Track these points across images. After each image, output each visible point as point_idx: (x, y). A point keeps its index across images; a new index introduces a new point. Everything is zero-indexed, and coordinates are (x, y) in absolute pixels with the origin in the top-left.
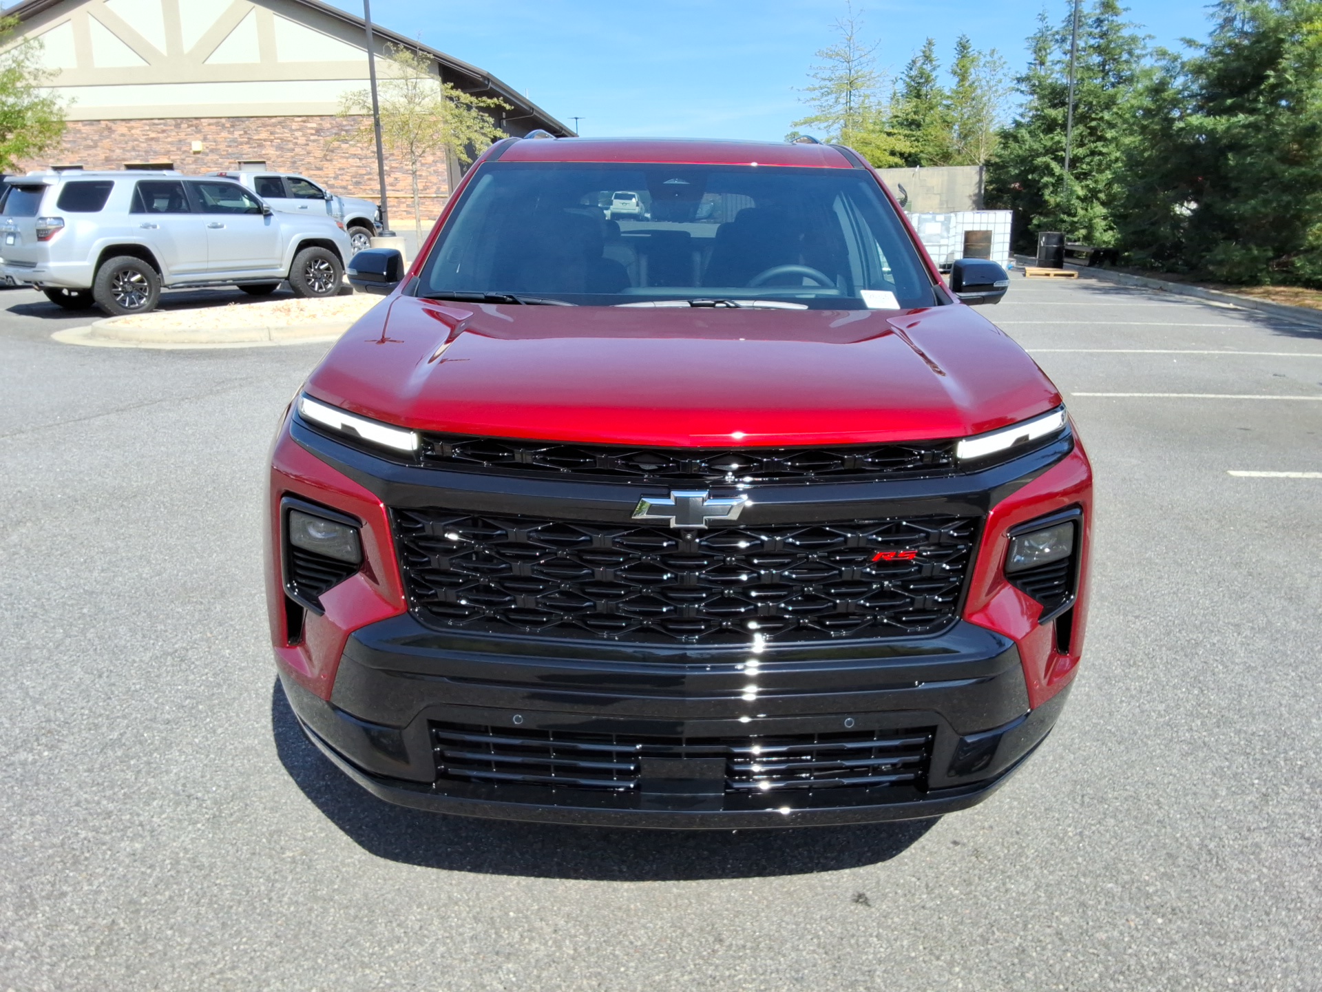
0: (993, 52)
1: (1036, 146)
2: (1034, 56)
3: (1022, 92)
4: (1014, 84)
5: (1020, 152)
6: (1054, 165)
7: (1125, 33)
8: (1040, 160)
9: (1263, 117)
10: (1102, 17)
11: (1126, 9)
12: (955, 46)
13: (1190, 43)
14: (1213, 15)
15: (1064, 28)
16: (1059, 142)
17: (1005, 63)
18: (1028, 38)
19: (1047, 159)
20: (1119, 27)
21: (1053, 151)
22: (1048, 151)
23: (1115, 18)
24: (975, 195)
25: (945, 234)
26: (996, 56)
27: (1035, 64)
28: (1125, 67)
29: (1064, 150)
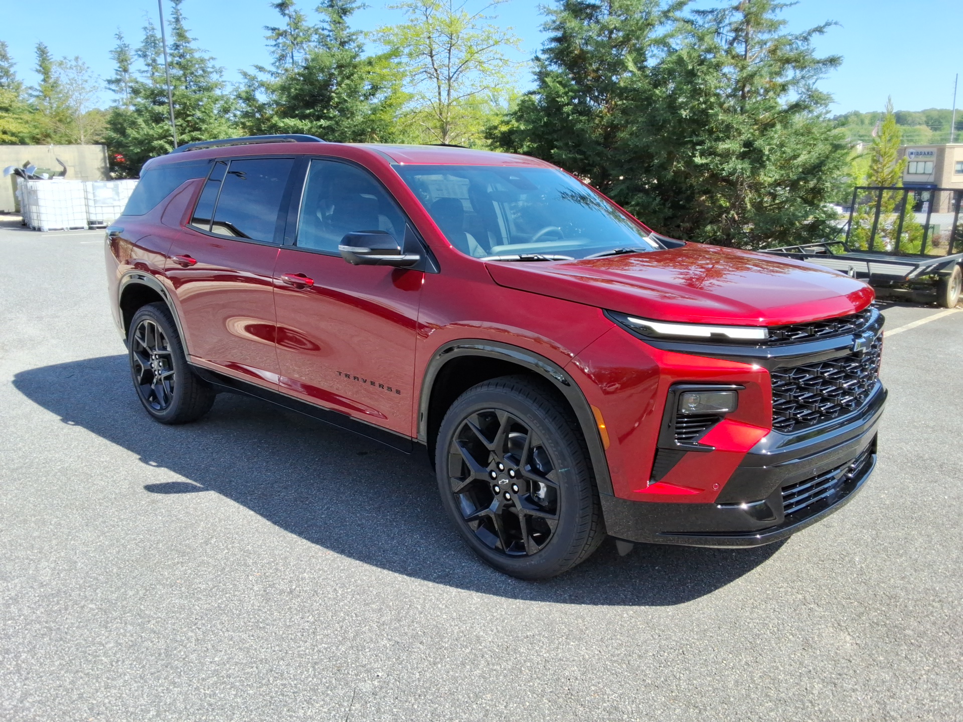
0: (77, 59)
1: (151, 132)
2: (118, 65)
3: (114, 91)
4: (105, 84)
5: (137, 136)
6: (167, 146)
7: (197, 55)
8: (156, 143)
9: (333, 122)
10: (178, 43)
11: (195, 39)
12: (36, 50)
13: (261, 69)
14: (273, 52)
15: (144, 46)
16: (168, 130)
17: (88, 68)
18: (111, 51)
19: (161, 142)
20: (191, 51)
21: (165, 136)
22: (161, 137)
23: (187, 44)
24: (102, 168)
25: (116, 198)
26: (80, 63)
27: (120, 71)
28: (202, 79)
29: (173, 136)
